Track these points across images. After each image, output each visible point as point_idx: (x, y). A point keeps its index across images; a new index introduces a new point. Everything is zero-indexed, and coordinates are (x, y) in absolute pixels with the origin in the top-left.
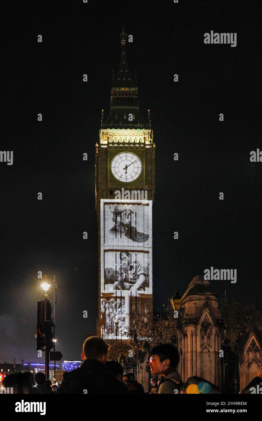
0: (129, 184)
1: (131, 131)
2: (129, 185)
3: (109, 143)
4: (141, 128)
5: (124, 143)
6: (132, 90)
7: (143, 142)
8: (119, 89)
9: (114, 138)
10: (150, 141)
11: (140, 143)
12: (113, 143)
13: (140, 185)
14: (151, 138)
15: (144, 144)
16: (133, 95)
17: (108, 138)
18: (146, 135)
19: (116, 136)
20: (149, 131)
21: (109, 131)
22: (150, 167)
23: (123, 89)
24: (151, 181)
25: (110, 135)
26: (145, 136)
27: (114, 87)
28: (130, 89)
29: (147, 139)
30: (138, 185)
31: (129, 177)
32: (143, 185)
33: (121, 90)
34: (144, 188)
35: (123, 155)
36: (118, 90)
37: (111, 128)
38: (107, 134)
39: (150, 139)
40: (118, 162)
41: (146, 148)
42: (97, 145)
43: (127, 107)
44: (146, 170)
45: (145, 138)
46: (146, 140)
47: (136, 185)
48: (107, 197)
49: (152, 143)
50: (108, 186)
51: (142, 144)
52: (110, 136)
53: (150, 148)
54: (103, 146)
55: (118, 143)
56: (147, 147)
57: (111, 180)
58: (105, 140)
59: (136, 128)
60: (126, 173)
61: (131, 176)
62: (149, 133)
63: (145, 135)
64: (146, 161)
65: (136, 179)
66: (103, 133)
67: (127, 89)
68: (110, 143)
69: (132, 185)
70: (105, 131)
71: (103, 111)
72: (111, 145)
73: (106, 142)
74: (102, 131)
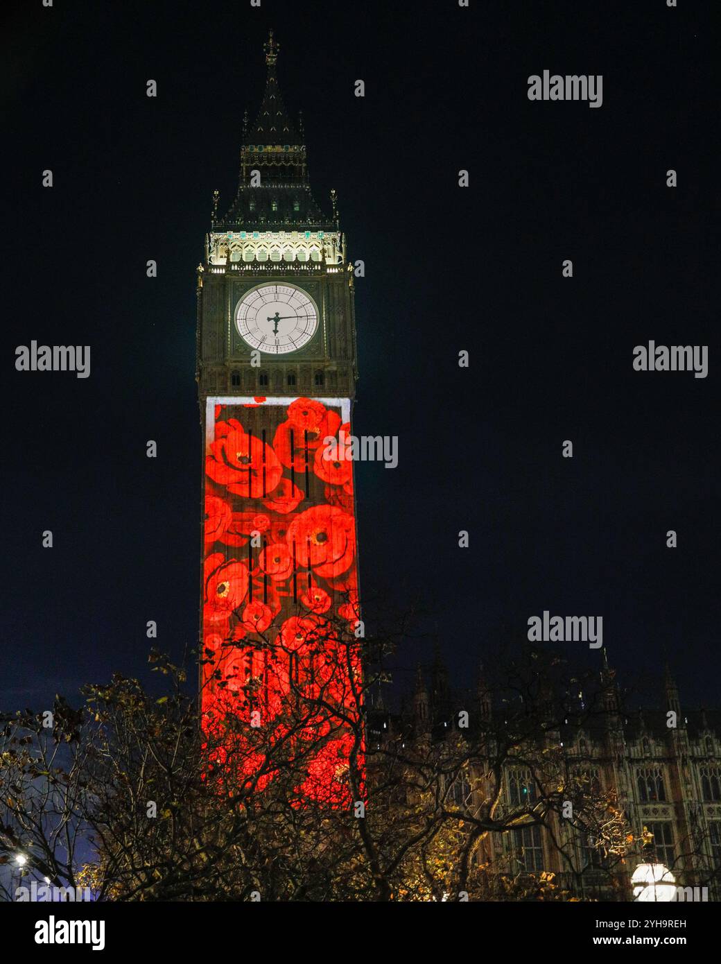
0: (285, 359)
1: (290, 237)
2: (283, 361)
3: (229, 264)
4: (314, 230)
5: (269, 263)
6: (291, 150)
7: (320, 260)
8: (260, 149)
9: (244, 252)
10: (340, 259)
11: (311, 263)
12: (241, 263)
13: (314, 361)
14: (341, 250)
15: (323, 264)
16: (295, 162)
17: (228, 252)
18: (329, 244)
19: (249, 248)
20: (337, 236)
21: (234, 236)
22: (342, 317)
23: (269, 148)
24: (345, 351)
25: (235, 246)
26: (326, 247)
27: (247, 145)
28: (287, 148)
29: (332, 254)
30: (310, 361)
31: (284, 341)
32: (323, 361)
33: (264, 150)
34: (325, 367)
35: (267, 290)
36: (256, 150)
37: (237, 230)
38: (226, 244)
39: (338, 254)
40: (253, 305)
41: (327, 274)
42: (201, 269)
43: (281, 186)
44: (329, 325)
45: (323, 251)
46: (329, 257)
47: (302, 361)
48: (224, 392)
49: (343, 261)
50: (227, 364)
51: (318, 263)
52: (235, 248)
53: (340, 273)
54: (215, 271)
55: (255, 263)
56: (329, 271)
57: (235, 351)
58: (222, 257)
59: (301, 230)
60: (276, 331)
61: (290, 338)
62: (334, 240)
63: (325, 244)
64: (328, 304)
65: (304, 347)
66: (216, 241)
67: (278, 149)
68: (234, 263)
69: (293, 361)
70: (223, 236)
71: (216, 193)
72: (235, 268)
73: (223, 262)
74: (214, 236)
